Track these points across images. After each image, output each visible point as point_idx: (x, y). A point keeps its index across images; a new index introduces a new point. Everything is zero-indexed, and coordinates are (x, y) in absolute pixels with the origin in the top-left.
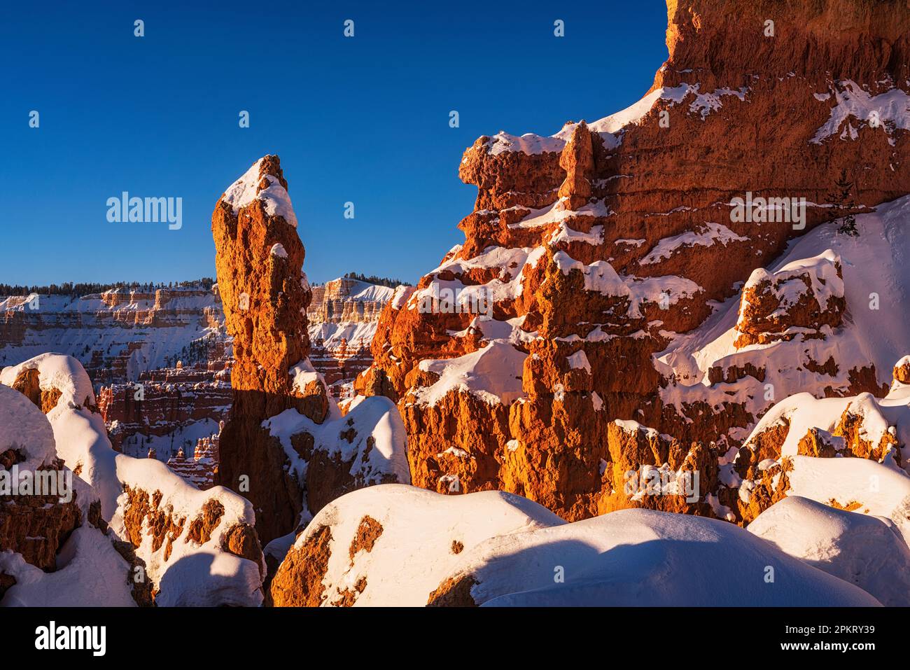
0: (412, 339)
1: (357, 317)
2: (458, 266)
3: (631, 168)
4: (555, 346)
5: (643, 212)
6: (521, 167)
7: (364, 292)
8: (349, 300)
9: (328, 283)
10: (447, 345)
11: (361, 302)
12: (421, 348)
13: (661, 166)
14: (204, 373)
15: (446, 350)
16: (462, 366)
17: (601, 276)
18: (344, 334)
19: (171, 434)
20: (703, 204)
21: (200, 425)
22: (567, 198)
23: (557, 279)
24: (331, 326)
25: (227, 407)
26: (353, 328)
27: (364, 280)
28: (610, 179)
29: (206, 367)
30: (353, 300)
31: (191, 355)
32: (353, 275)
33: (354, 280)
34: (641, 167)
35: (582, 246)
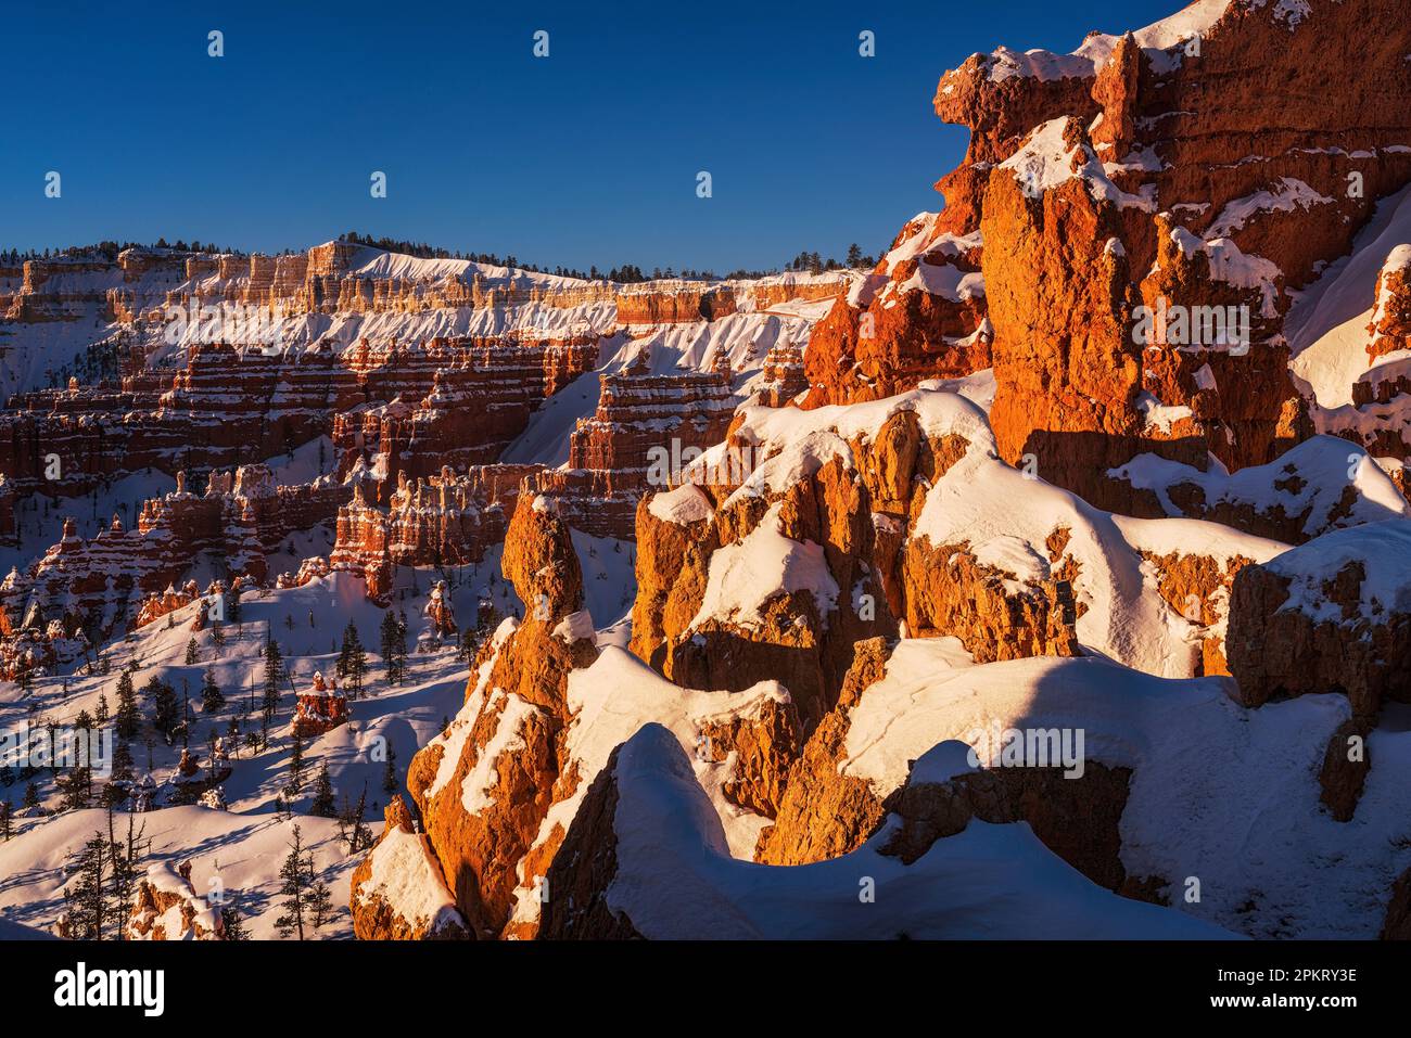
0: (895, 349)
1: (363, 304)
2: (951, 244)
3: (1194, 101)
4: (1179, 359)
5: (1205, 164)
6: (1034, 100)
7: (372, 264)
8: (348, 277)
9: (312, 250)
10: (944, 358)
11: (369, 280)
12: (909, 363)
13: (1233, 99)
14: (118, 396)
15: (944, 365)
16: (983, 388)
17: (1227, 260)
18: (343, 331)
19: (92, 494)
20: (1277, 152)
21: (138, 480)
22: (1110, 145)
23: (1178, 266)
24: (321, 318)
25: (181, 450)
26: (356, 321)
27: (371, 244)
28: (1162, 116)
29: (120, 387)
30: (355, 277)
31: (90, 368)
32: (353, 236)
33: (356, 245)
34: (1208, 100)
35: (1134, 215)
